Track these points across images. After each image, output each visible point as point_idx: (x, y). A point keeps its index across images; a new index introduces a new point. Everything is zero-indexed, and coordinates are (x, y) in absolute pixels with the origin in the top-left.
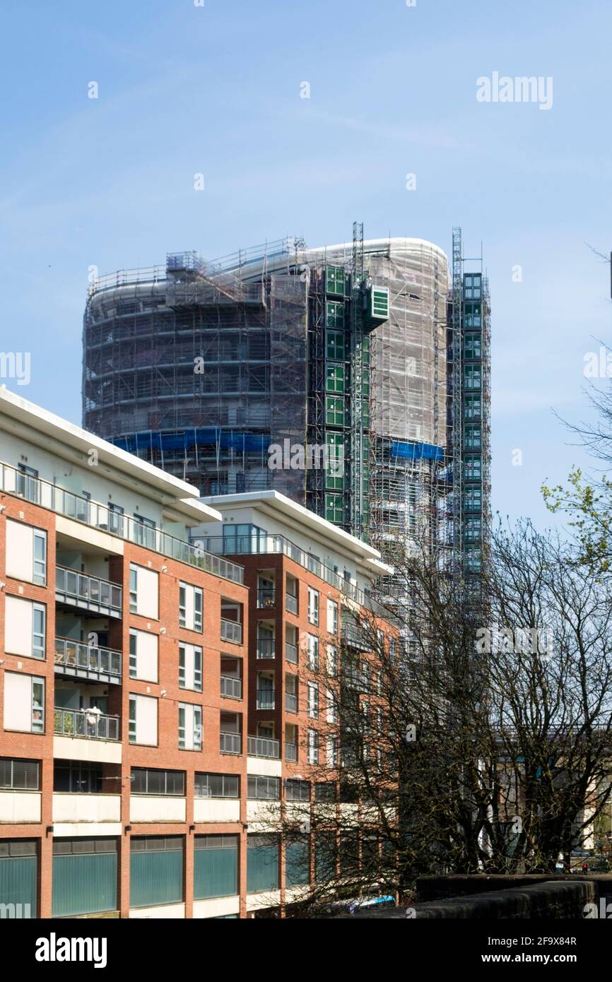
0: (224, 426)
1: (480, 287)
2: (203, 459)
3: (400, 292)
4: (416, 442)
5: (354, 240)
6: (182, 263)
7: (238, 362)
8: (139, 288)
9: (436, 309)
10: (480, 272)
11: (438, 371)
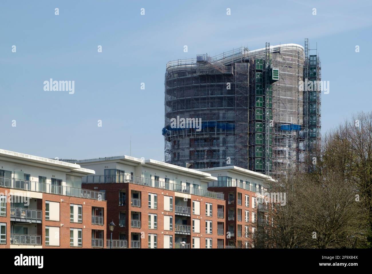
0: (218, 120)
1: (316, 60)
2: (210, 133)
3: (284, 66)
4: (290, 124)
5: (266, 46)
6: (202, 59)
7: (223, 96)
8: (186, 67)
9: (299, 71)
10: (316, 55)
11: (299, 95)
